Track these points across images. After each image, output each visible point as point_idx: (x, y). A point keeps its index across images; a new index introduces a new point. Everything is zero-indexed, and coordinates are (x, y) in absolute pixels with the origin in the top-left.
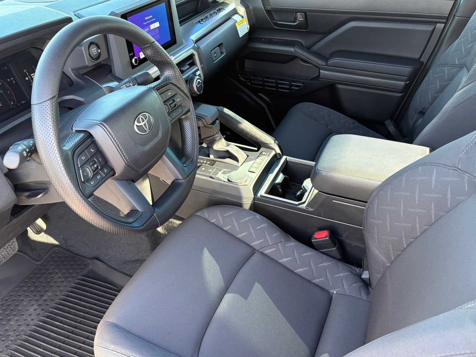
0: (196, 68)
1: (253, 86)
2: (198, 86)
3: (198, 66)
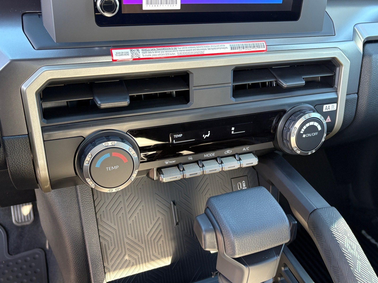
3: (338, 92)
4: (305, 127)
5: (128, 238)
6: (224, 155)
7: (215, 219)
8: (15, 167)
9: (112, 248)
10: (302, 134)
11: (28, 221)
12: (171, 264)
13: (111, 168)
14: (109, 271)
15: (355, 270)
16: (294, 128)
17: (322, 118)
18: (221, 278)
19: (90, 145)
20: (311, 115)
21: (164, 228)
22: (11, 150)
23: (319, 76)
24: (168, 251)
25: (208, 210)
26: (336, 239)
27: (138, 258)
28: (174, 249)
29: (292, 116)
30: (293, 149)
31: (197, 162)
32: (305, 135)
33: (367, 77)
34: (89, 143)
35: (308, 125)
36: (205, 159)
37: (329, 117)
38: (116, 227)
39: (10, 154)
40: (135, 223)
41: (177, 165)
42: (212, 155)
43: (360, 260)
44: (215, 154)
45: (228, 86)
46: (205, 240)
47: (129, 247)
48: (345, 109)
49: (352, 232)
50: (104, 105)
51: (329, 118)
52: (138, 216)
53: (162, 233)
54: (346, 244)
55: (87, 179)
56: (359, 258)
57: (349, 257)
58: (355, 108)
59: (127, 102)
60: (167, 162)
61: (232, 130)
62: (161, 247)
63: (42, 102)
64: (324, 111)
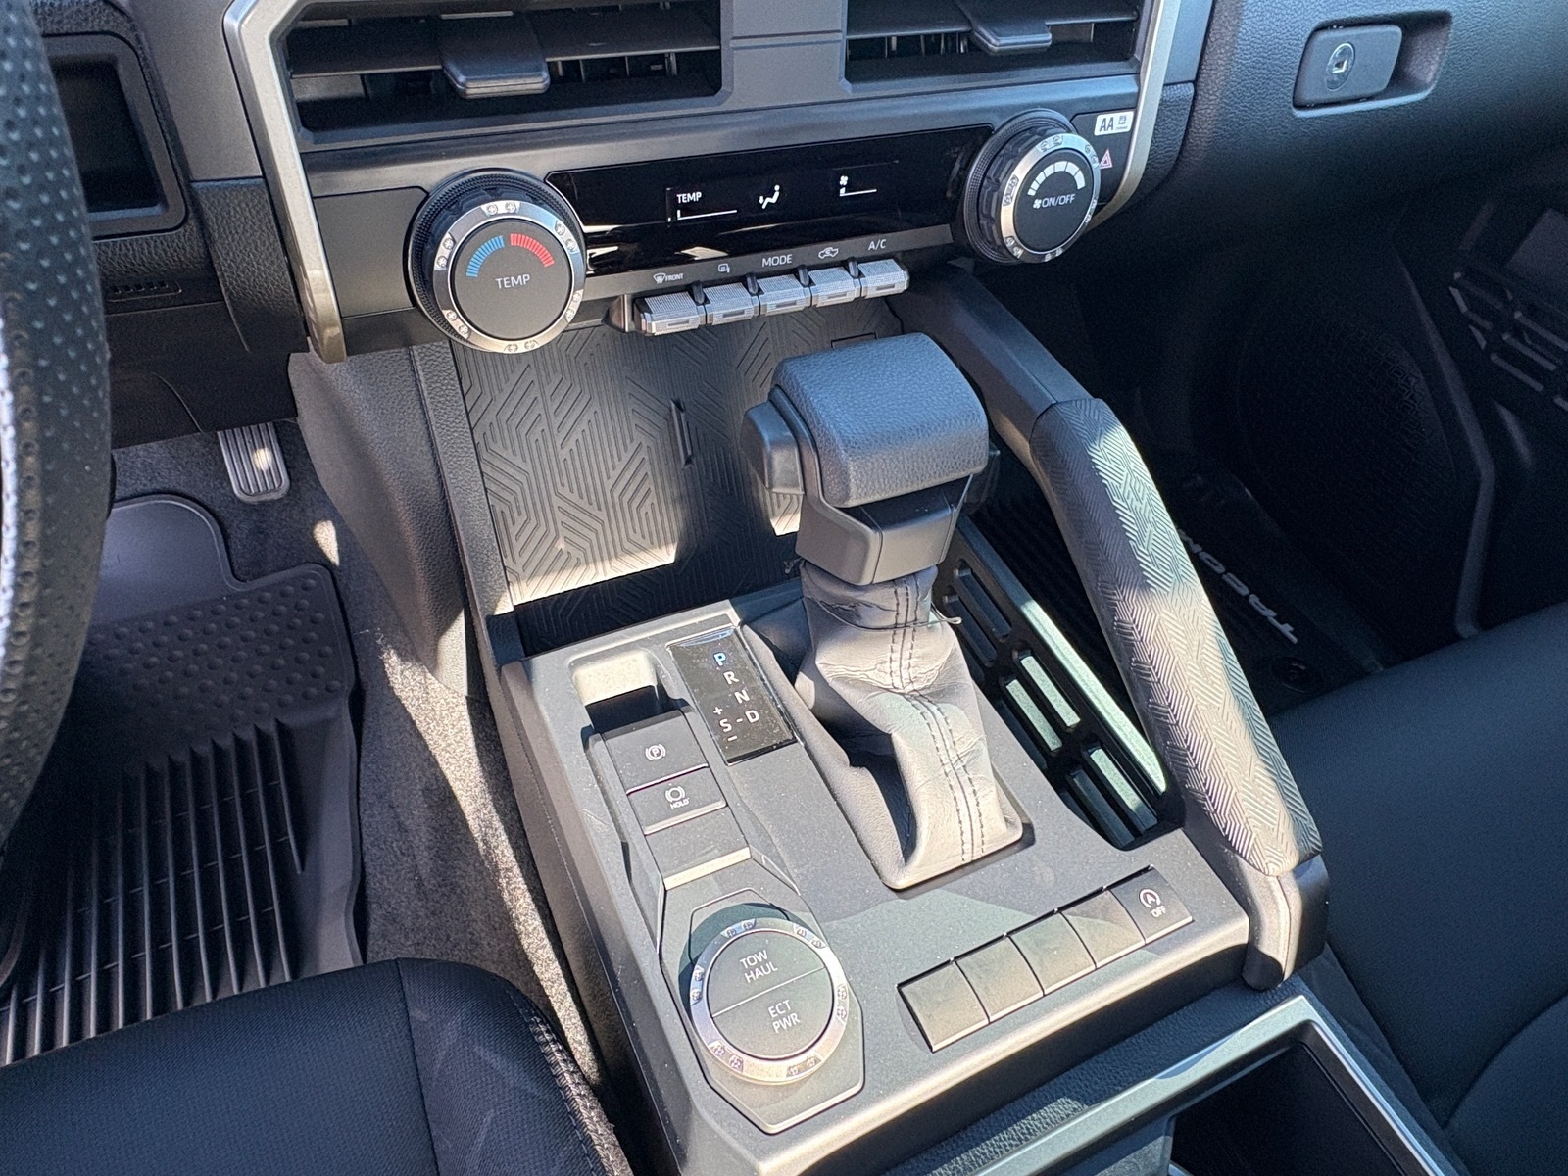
0: (1123, 86)
1: (1494, 357)
2: (1037, 204)
3: (1141, 75)
4: (1041, 178)
5: (563, 498)
6: (817, 262)
7: (797, 411)
8: (239, 276)
9: (520, 521)
10: (1033, 198)
11: (274, 490)
12: (676, 559)
13: (510, 280)
14: (518, 580)
15: (1141, 548)
16: (1013, 179)
17: (1090, 153)
18: (809, 572)
19: (445, 212)
20: (1059, 141)
21: (653, 469)
22: (219, 223)
23: (1091, 23)
24: (668, 530)
25: (778, 391)
26: (1101, 474)
27: (591, 547)
28: (682, 526)
29: (1007, 145)
30: (1004, 245)
31: (741, 280)
32: (1040, 201)
33: (1226, 28)
34: (441, 209)
35: (1049, 171)
36: (765, 271)
37: (1108, 152)
38: (528, 468)
39: (220, 237)
40: (577, 457)
41: (688, 289)
42: (783, 259)
43: (1154, 525)
44: (793, 258)
45: (830, 42)
46: (771, 466)
47: (565, 519)
48: (1155, 130)
49: (1141, 460)
50: (477, 88)
51: (1107, 156)
52: (584, 439)
53: (649, 484)
54: (1123, 486)
55: (445, 312)
56: (1151, 520)
57: (1127, 517)
58: (1184, 128)
59: (540, 80)
60: (661, 278)
61: (841, 183)
62: (647, 520)
63: (292, 74)
64: (1097, 133)
